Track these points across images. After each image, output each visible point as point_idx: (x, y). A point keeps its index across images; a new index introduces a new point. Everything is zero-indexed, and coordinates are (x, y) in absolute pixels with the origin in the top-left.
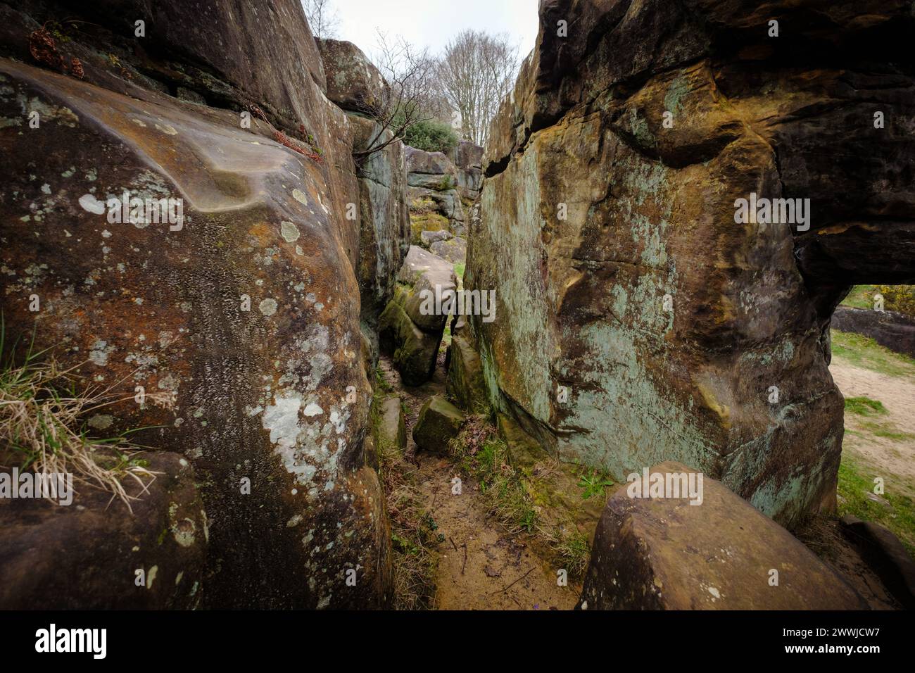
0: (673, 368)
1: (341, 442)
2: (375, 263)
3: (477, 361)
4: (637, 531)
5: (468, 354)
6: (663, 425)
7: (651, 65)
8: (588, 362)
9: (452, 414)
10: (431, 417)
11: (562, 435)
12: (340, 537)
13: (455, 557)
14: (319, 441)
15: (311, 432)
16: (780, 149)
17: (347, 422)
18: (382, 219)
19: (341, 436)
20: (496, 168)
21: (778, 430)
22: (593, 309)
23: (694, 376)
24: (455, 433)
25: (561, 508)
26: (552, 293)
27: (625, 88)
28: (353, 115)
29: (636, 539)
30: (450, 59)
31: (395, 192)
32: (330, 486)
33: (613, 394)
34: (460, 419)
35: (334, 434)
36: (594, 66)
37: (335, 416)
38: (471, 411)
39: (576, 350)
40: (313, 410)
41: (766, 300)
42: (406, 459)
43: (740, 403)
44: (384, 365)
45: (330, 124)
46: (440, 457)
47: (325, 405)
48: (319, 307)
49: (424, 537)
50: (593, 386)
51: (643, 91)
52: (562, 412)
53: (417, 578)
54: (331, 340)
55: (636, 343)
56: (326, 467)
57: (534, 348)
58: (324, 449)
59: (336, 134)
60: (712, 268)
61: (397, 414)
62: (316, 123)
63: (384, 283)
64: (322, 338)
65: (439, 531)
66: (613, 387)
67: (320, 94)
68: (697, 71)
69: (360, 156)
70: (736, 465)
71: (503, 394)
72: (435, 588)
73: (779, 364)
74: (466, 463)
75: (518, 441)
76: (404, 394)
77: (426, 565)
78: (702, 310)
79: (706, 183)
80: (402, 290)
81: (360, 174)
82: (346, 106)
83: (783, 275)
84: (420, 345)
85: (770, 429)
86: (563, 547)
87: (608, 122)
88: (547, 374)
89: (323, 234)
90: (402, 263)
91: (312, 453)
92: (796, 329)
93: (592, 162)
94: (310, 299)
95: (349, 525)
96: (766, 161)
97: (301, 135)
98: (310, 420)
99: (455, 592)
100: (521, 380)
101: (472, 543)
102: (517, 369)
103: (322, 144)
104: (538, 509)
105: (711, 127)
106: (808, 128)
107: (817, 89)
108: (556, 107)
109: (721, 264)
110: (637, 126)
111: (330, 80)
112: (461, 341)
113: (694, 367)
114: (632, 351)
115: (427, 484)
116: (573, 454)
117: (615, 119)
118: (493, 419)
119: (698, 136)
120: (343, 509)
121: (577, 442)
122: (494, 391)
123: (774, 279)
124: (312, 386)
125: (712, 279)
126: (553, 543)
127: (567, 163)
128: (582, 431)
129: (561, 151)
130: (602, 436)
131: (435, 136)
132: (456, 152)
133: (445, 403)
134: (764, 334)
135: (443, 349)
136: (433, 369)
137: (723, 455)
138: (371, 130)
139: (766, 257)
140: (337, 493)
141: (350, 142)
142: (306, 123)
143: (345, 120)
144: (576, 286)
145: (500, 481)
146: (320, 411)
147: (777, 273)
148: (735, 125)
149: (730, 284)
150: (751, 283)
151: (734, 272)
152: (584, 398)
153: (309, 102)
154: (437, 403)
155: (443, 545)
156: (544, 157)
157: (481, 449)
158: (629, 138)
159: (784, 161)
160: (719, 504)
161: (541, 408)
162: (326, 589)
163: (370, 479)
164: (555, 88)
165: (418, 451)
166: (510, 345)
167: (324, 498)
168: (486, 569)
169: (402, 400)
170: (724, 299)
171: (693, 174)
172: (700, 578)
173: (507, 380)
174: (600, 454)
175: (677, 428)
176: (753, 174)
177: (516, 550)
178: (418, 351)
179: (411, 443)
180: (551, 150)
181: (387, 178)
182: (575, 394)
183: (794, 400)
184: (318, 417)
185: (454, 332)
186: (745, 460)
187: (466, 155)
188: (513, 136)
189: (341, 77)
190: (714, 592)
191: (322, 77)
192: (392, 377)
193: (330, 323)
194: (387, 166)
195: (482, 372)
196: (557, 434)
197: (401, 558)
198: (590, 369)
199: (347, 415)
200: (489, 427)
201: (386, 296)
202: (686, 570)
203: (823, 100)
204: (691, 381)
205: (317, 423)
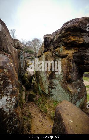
0: (64, 85)
1: (14, 103)
2: (21, 71)
3: (37, 85)
4: (60, 113)
5: (36, 84)
6: (64, 93)
7: (58, 46)
8: (53, 85)
9: (34, 94)
10: (30, 95)
11: (50, 96)
12: (13, 121)
13: (34, 119)
14: (10, 104)
15: (8, 103)
16: (73, 56)
17: (15, 100)
18: (22, 64)
19: (14, 102)
20: (39, 57)
21: (78, 92)
22: (53, 77)
23: (67, 86)
24: (34, 97)
25: (51, 108)
26: (47, 75)
27: (55, 48)
28: (18, 49)
29: (60, 114)
30: (33, 41)
31: (24, 60)
32: (12, 112)
33: (57, 89)
34: (35, 95)
35: (13, 102)
36: (51, 45)
37: (13, 99)
38: (37, 93)
39: (51, 83)
40: (9, 99)
41: (75, 75)
42: (26, 102)
43: (73, 89)
44: (23, 86)
45: (14, 51)
46: (32, 101)
47: (11, 98)
48: (11, 81)
49: (29, 116)
50: (54, 88)
51: (57, 49)
52: (50, 93)
53: (28, 125)
54: (12, 86)
55: (59, 81)
56: (11, 108)
57: (45, 83)
58: (11, 105)
59: (15, 52)
60: (67, 71)
61: (25, 95)
62: (12, 51)
63: (23, 74)
64: (11, 86)
65: (32, 115)
66: (57, 88)
67: (13, 47)
68: (63, 47)
69: (19, 55)
70: (74, 98)
71: (41, 90)
72: (31, 126)
73: (77, 83)
74: (36, 102)
75: (44, 97)
76: (26, 91)
77: (29, 122)
78: (67, 77)
79: (66, 60)
80: (26, 74)
81: (19, 58)
82: (17, 48)
83: (76, 72)
84: (29, 83)
85: (77, 92)
86: (51, 115)
87: (53, 52)
88: (47, 87)
89: (11, 70)
90: (25, 70)
91: (9, 106)
92: (79, 78)
93: (52, 57)
94: (9, 80)
95: (15, 118)
96: (72, 58)
97: (9, 53)
98: (8, 101)
99: (34, 126)
100: (44, 88)
101: (37, 116)
102: (43, 86)
103: (13, 54)
104: (47, 109)
105: (65, 54)
106: (76, 54)
107: (77, 50)
108: (46, 50)
109: (68, 71)
110: (57, 53)
111: (14, 44)
112: (35, 82)
113: (67, 85)
114: (59, 83)
115: (30, 106)
116: (52, 99)
117: (54, 52)
118: (40, 94)
119: (64, 55)
120: (14, 115)
121: (53, 97)
122: (40, 90)
123: (75, 72)
124: (9, 95)
125: (68, 72)
126: (50, 114)
127: (48, 57)
128: (53, 95)
129: (47, 55)
130: (56, 96)
131: (31, 52)
132: (34, 54)
133: (32, 92)
134: (75, 79)
135: (32, 83)
136: (31, 86)
137: (72, 97)
138: (21, 51)
139: (74, 70)
140: (13, 113)
141: (17, 53)
142: (10, 51)
143: (17, 50)
144: (51, 74)
145: (41, 105)
146: (10, 99)
147: (75, 71)
148: (68, 54)
149: (70, 73)
150: (72, 73)
151: (70, 72)
152: (53, 90)
153: (11, 48)
154: (31, 92)
155: (32, 117)
156: (45, 56)
157: (38, 99)
158: (56, 54)
159: (74, 58)
160: (71, 106)
161: (47, 92)
162: (10, 132)
163: (19, 109)
164: (46, 47)
165: (28, 101)
166: (42, 82)
167: (11, 114)
168: (39, 120)
169: (26, 92)
170: (69, 75)
171: (64, 59)
172: (69, 119)
173: (42, 88)
174: (56, 98)
175: (66, 94)
176: (71, 60)
177: (44, 116)
178: (28, 84)
179: (27, 99)
180: (46, 55)
181: (23, 58)
182: (52, 90)
183: (80, 87)
184: (10, 100)
185: (34, 80)
186: (75, 97)
187: (35, 54)
188: (41, 53)
189: (16, 44)
190: (71, 121)
191: (13, 44)
192: (24, 88)
193: (12, 84)
194: (23, 56)
195: (38, 87)
196: (49, 96)
197: (25, 121)
198: (53, 86)
199: (15, 99)
200: (39, 96)
201: (23, 76)
202: (67, 118)
203: (77, 51)
204: (66, 87)
205: (10, 101)
